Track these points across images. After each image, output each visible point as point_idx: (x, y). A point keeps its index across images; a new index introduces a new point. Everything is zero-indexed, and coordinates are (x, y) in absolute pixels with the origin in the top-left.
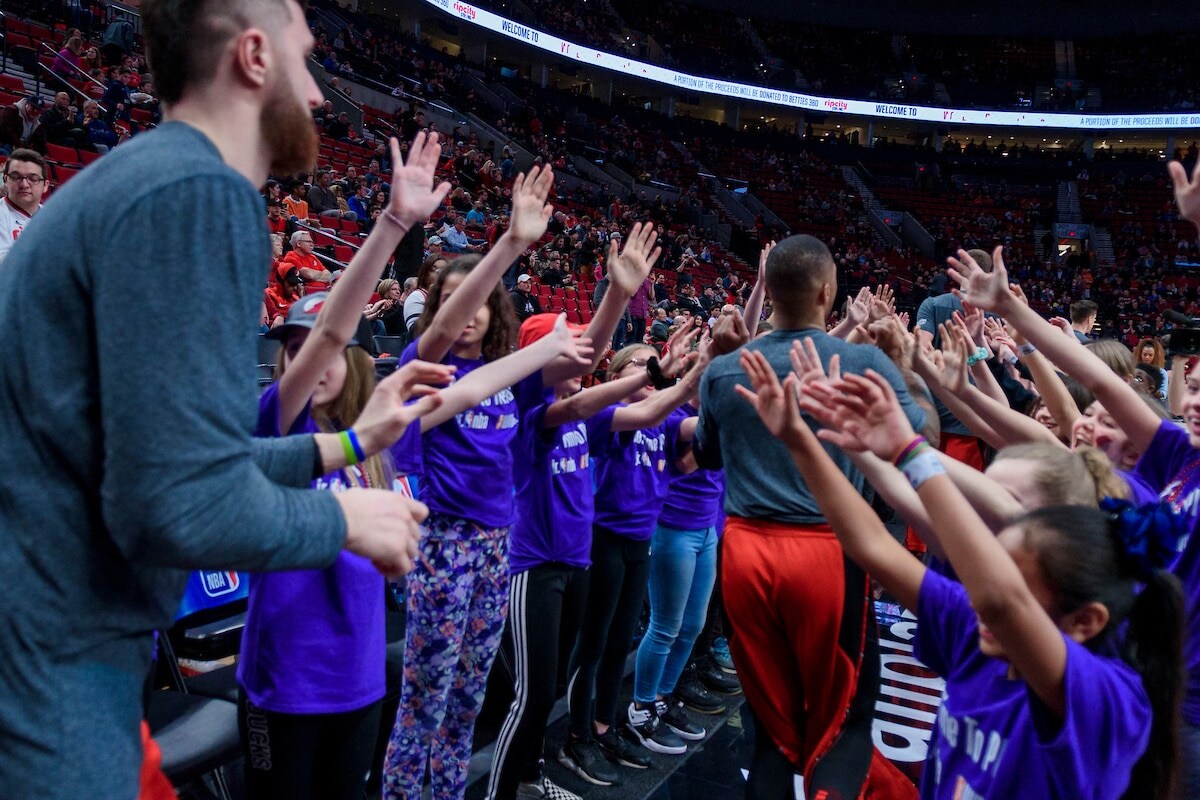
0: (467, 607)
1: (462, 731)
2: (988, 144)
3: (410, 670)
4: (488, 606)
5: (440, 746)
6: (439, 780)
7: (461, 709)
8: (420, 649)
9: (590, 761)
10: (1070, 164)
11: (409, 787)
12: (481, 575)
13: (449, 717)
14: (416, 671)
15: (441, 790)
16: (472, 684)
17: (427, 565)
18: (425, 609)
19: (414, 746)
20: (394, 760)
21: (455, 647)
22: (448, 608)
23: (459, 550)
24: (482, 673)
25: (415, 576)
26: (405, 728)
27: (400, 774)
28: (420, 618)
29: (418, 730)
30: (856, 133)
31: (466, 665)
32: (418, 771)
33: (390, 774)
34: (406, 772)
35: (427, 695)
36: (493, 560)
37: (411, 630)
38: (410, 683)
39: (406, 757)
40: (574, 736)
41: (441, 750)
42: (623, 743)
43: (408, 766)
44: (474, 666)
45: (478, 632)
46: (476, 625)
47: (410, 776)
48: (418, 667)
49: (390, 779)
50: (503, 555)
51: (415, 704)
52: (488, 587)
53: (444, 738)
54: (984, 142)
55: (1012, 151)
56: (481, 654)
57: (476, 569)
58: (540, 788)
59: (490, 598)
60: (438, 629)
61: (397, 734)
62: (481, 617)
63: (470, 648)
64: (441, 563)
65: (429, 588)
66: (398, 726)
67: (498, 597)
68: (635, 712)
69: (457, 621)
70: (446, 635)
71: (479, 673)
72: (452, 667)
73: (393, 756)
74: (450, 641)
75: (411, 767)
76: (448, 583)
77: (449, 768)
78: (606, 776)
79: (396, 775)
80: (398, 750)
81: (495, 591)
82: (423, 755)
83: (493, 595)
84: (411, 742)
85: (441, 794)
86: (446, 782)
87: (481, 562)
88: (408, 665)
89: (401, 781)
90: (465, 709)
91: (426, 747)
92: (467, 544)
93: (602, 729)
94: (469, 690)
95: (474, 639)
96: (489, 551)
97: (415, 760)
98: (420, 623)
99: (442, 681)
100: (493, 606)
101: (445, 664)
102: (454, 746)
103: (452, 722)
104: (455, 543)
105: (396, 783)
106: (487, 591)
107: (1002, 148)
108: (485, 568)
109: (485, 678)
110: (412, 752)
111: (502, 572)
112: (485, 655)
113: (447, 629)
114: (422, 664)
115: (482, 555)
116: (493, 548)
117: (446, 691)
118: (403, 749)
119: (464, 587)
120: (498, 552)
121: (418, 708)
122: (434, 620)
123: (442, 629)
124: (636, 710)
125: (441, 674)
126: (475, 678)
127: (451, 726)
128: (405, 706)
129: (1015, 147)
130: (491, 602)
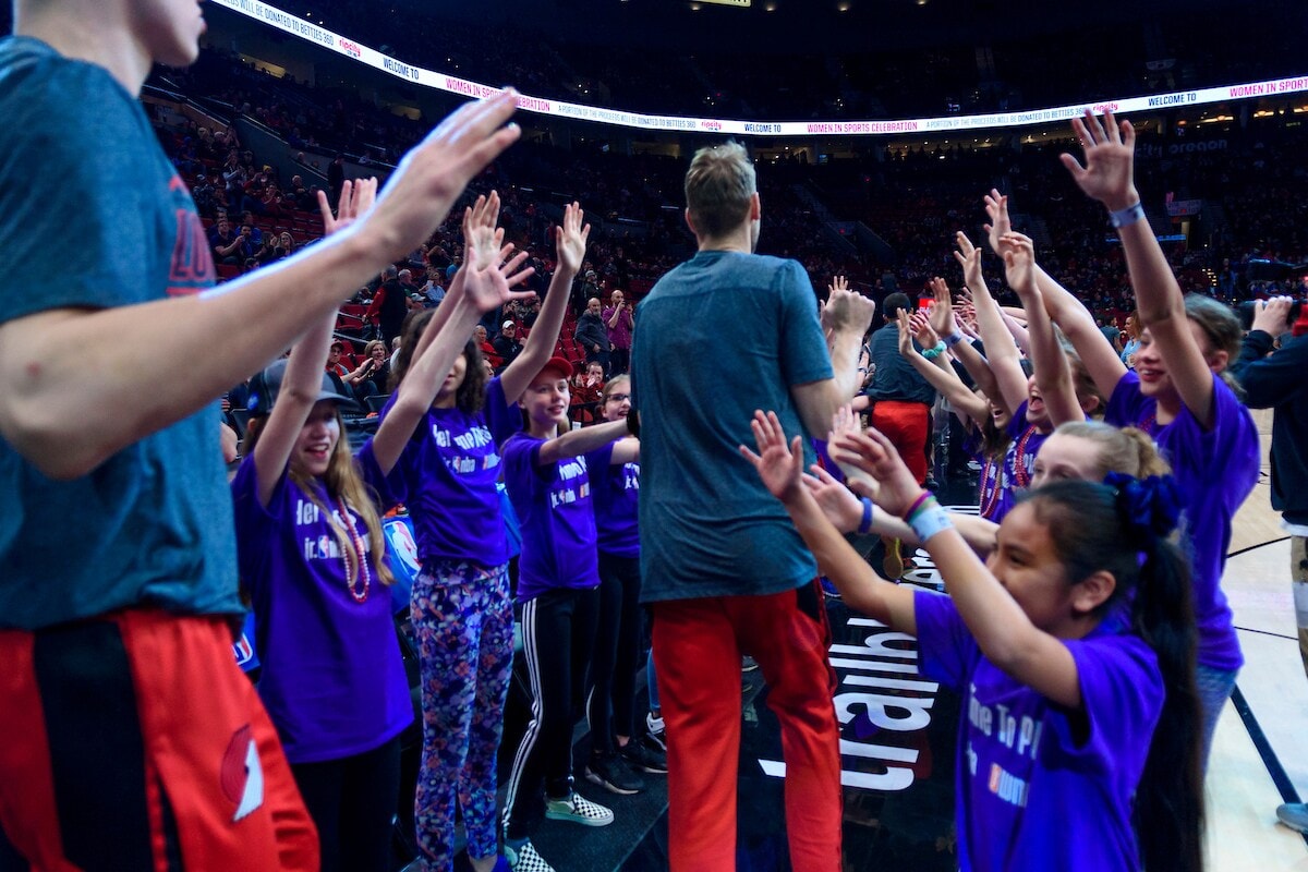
0: (478, 646)
1: (486, 763)
2: (925, 150)
3: (429, 714)
4: (496, 641)
5: (466, 781)
6: (470, 813)
7: (482, 743)
8: (437, 692)
9: (615, 773)
10: (1001, 160)
11: (442, 825)
12: (488, 613)
13: (472, 752)
14: (436, 713)
15: (473, 823)
16: (489, 718)
17: (436, 612)
18: (438, 653)
19: (442, 785)
20: (424, 801)
21: (471, 684)
22: (460, 650)
23: (464, 593)
24: (498, 706)
25: (424, 624)
26: (432, 769)
27: (432, 814)
28: (434, 663)
29: (444, 770)
30: (804, 153)
31: (482, 700)
32: (449, 808)
33: (422, 815)
34: (436, 810)
35: (450, 734)
36: (497, 598)
37: (426, 676)
38: (431, 726)
39: (435, 797)
40: (597, 752)
41: (468, 784)
42: (645, 751)
43: (438, 805)
44: (489, 701)
45: (490, 667)
46: (487, 661)
47: (441, 815)
48: (437, 709)
49: (422, 820)
50: (504, 591)
51: (438, 745)
52: (494, 623)
53: (469, 773)
54: (922, 148)
55: (949, 153)
56: (495, 688)
57: (482, 608)
58: (571, 805)
59: (497, 634)
60: (453, 670)
61: (424, 777)
62: (491, 653)
63: (484, 684)
64: (449, 608)
65: (439, 633)
66: (424, 768)
67: (505, 631)
68: (652, 721)
69: (470, 660)
70: (462, 675)
71: (495, 706)
72: (470, 703)
73: (422, 799)
74: (467, 680)
75: (441, 806)
76: (458, 625)
77: (478, 800)
78: (632, 785)
79: (427, 815)
80: (427, 791)
81: (501, 626)
82: (452, 792)
83: (500, 630)
84: (439, 782)
85: (473, 826)
86: (477, 814)
87: (485, 601)
88: (427, 710)
89: (433, 821)
90: (486, 742)
91: (453, 785)
92: (472, 587)
93: (624, 741)
94: (488, 724)
95: (486, 674)
96: (492, 590)
97: (445, 798)
98: (435, 668)
99: (463, 718)
100: (501, 640)
101: (464, 702)
102: (480, 779)
103: (475, 756)
104: (459, 587)
105: (428, 823)
106: (494, 627)
107: (939, 152)
108: (490, 606)
109: (501, 710)
110: (441, 791)
111: (506, 607)
112: (499, 688)
113: (462, 669)
114: (441, 706)
115: (486, 594)
116: (495, 586)
117: (467, 727)
118: (432, 790)
119: (472, 627)
120: (500, 589)
121: (442, 748)
122: (448, 662)
123: (457, 670)
124: (654, 719)
125: (462, 712)
126: (492, 712)
127: (474, 760)
128: (429, 748)
129: (951, 149)
130: (498, 637)
